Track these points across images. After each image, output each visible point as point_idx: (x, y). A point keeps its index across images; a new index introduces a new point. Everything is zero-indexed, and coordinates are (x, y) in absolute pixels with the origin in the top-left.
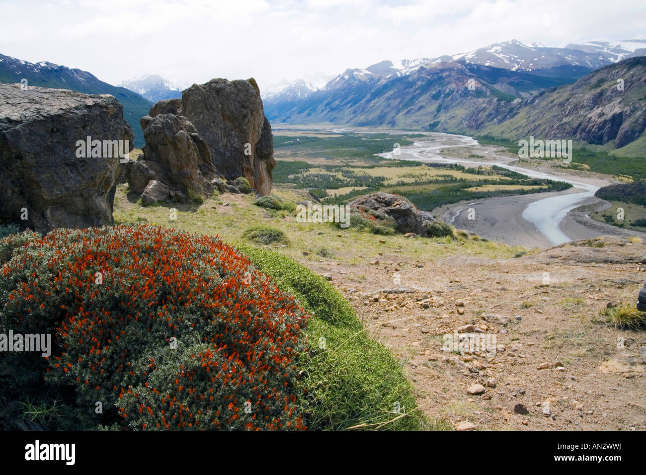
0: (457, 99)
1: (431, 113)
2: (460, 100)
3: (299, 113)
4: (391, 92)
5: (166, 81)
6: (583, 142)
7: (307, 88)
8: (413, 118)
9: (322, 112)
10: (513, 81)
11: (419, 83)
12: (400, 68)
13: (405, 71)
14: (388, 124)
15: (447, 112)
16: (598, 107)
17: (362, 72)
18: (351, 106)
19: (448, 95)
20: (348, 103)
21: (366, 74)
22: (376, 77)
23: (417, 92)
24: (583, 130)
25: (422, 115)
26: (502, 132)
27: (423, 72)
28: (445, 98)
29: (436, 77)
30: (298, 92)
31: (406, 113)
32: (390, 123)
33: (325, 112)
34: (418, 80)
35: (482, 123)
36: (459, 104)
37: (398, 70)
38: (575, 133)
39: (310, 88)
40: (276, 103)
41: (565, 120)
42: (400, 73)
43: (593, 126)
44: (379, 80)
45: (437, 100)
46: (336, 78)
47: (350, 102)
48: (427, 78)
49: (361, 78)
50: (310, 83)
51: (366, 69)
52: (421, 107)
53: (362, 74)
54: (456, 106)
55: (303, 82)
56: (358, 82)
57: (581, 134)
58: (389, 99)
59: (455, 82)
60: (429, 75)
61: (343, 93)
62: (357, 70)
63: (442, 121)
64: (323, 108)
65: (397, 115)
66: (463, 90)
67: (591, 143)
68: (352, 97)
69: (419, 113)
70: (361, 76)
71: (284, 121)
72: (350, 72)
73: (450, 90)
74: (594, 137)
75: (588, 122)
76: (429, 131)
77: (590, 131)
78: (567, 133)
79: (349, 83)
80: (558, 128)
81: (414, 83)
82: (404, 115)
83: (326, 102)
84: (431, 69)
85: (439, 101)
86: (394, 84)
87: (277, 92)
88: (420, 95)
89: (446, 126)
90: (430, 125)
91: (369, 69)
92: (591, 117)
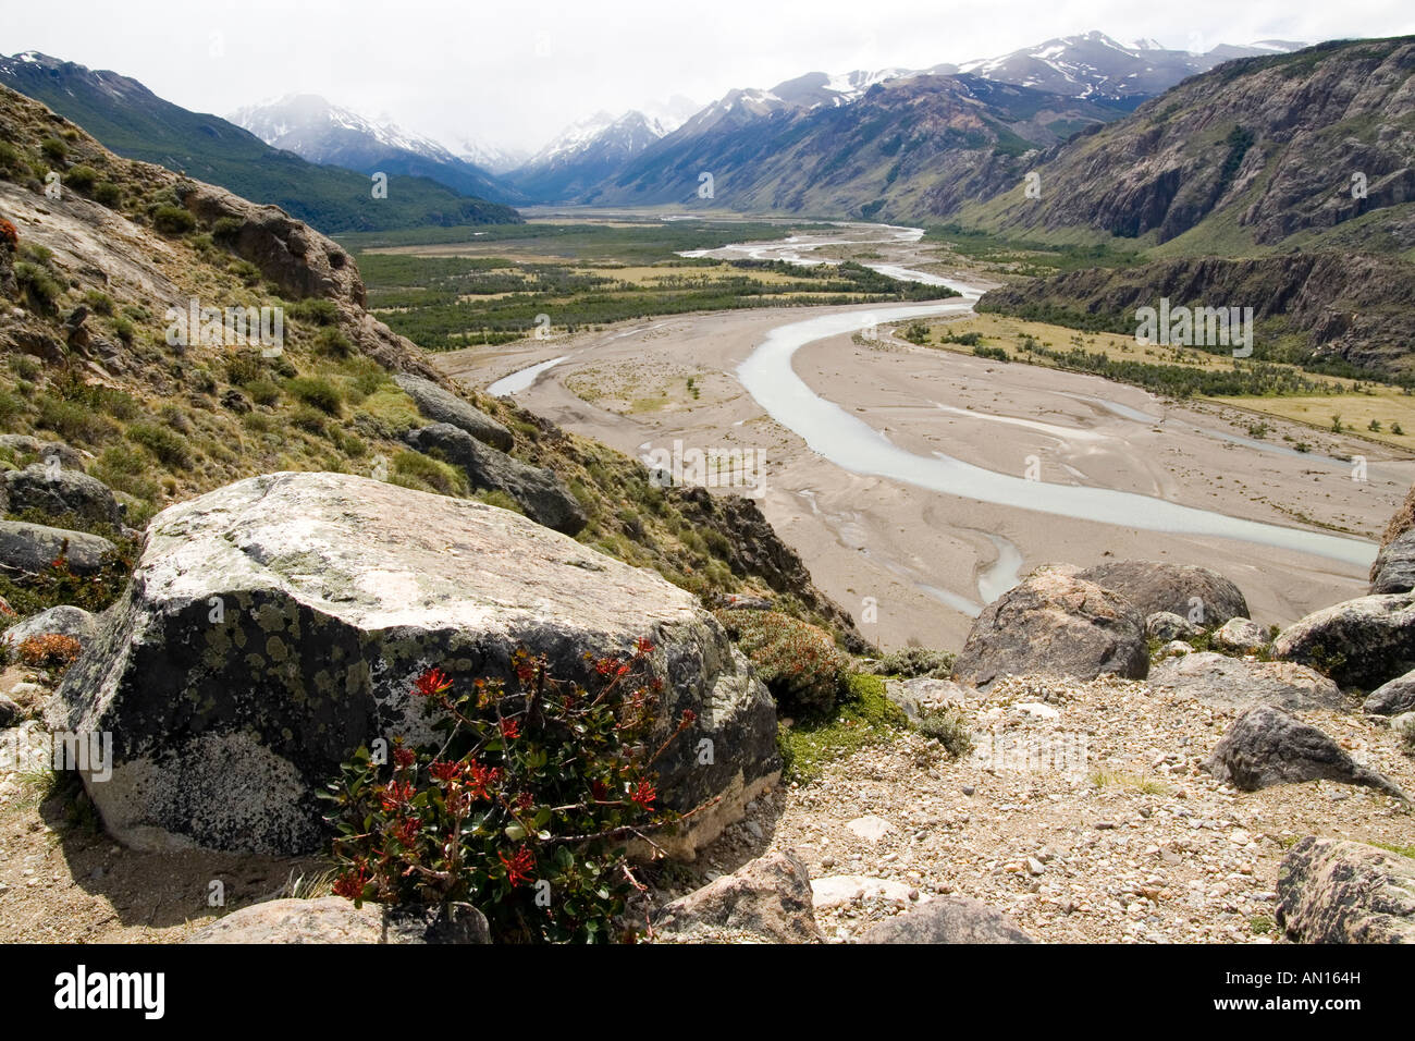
0: (929, 154)
1: (875, 183)
2: (935, 155)
3: (621, 184)
4: (808, 140)
5: (334, 108)
6: (1105, 233)
7: (648, 131)
8: (840, 193)
9: (669, 181)
10: (1065, 118)
11: (866, 120)
12: (844, 90)
13: (852, 96)
14: (787, 207)
15: (904, 182)
16: (1144, 161)
17: (761, 96)
18: (729, 171)
19: (915, 145)
20: (723, 165)
21: (768, 102)
22: (789, 107)
23: (857, 139)
24: (1107, 208)
25: (857, 188)
26: (980, 219)
27: (878, 96)
28: (907, 150)
29: (899, 106)
30: (627, 139)
31: (827, 184)
32: (791, 205)
33: (672, 184)
34: (864, 114)
35: (955, 201)
36: (931, 163)
37: (837, 94)
38: (1094, 214)
39: (654, 130)
40: (580, 162)
41: (1082, 189)
42: (841, 100)
43: (1125, 199)
44: (793, 115)
45: (894, 155)
46: (706, 110)
47: (728, 160)
48: (881, 110)
49: (756, 110)
50: (656, 121)
51: (770, 91)
52: (858, 172)
53: (760, 101)
54: (925, 169)
55: (641, 118)
56: (750, 119)
57: (1103, 215)
58: (801, 154)
59: (932, 118)
60: (887, 103)
61: (715, 141)
62: (750, 92)
63: (890, 201)
64: (673, 173)
65: (809, 187)
66: (943, 134)
67: (1117, 234)
68: (733, 150)
69: (852, 184)
70: (757, 106)
71: (588, 201)
72: (736, 97)
73: (921, 134)
74: (1124, 220)
75: (1117, 190)
76: (860, 219)
77: (1117, 209)
78: (1081, 215)
79: (730, 121)
80: (1067, 205)
81: (854, 120)
82: (821, 187)
83: (678, 161)
84: (894, 90)
85: (895, 159)
86: (818, 123)
87: (584, 139)
88: (861, 144)
89: (893, 210)
90: (865, 209)
91: (774, 91)
92: (1125, 181)
